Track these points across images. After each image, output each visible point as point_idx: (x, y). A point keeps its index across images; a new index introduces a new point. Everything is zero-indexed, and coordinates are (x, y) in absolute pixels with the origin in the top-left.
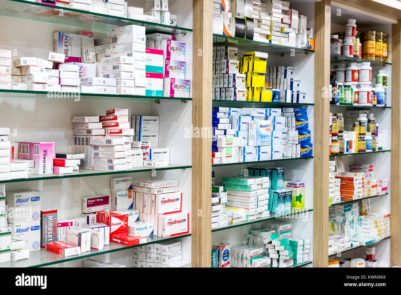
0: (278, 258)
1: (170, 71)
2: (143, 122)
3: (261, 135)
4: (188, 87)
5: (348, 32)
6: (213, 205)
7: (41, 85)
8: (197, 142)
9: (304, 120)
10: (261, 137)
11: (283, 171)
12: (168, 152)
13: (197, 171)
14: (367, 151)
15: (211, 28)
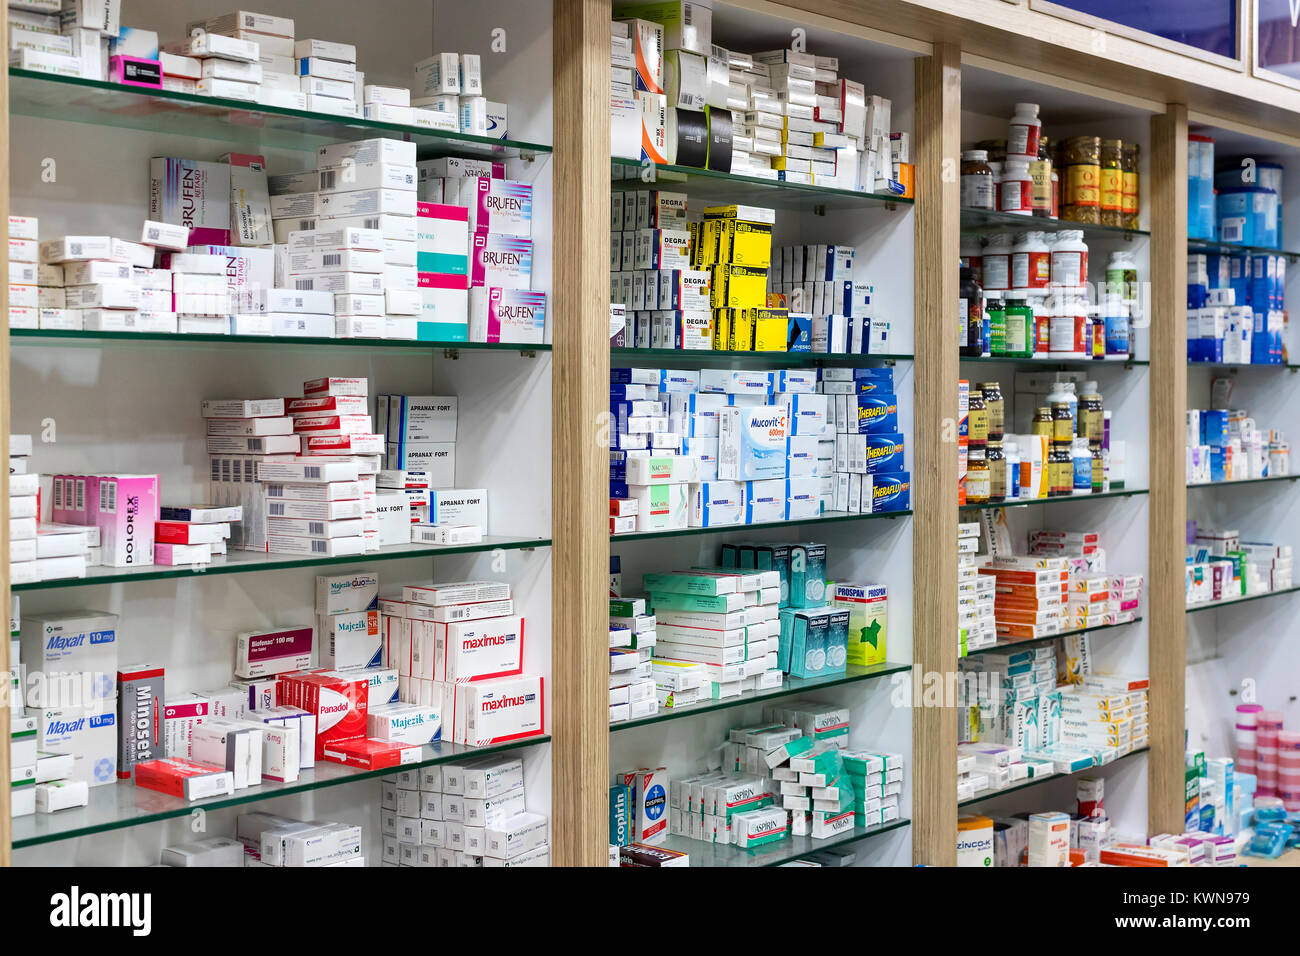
0: (808, 809)
1: (488, 266)
2: (409, 413)
3: (756, 450)
4: (539, 311)
5: (1016, 143)
6: (613, 652)
7: (121, 315)
8: (565, 473)
9: (884, 403)
10: (756, 456)
11: (822, 552)
12: (483, 501)
13: (567, 556)
14: (1078, 492)
15: (605, 140)
